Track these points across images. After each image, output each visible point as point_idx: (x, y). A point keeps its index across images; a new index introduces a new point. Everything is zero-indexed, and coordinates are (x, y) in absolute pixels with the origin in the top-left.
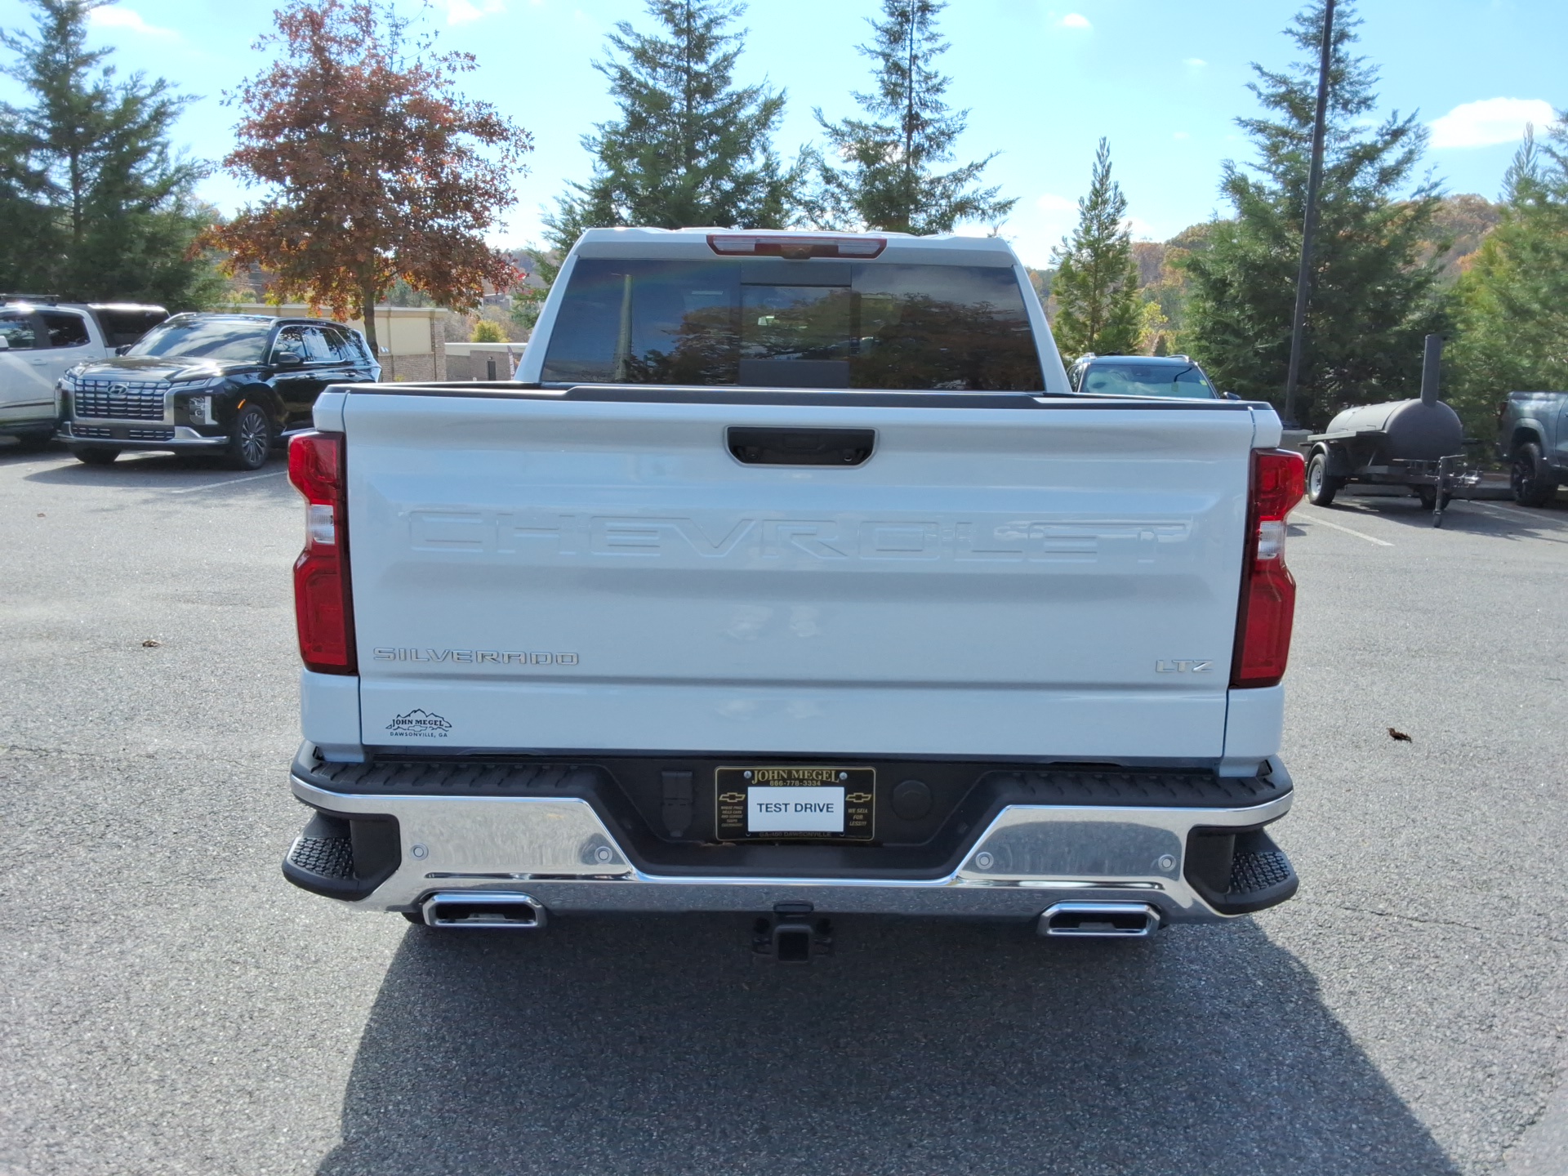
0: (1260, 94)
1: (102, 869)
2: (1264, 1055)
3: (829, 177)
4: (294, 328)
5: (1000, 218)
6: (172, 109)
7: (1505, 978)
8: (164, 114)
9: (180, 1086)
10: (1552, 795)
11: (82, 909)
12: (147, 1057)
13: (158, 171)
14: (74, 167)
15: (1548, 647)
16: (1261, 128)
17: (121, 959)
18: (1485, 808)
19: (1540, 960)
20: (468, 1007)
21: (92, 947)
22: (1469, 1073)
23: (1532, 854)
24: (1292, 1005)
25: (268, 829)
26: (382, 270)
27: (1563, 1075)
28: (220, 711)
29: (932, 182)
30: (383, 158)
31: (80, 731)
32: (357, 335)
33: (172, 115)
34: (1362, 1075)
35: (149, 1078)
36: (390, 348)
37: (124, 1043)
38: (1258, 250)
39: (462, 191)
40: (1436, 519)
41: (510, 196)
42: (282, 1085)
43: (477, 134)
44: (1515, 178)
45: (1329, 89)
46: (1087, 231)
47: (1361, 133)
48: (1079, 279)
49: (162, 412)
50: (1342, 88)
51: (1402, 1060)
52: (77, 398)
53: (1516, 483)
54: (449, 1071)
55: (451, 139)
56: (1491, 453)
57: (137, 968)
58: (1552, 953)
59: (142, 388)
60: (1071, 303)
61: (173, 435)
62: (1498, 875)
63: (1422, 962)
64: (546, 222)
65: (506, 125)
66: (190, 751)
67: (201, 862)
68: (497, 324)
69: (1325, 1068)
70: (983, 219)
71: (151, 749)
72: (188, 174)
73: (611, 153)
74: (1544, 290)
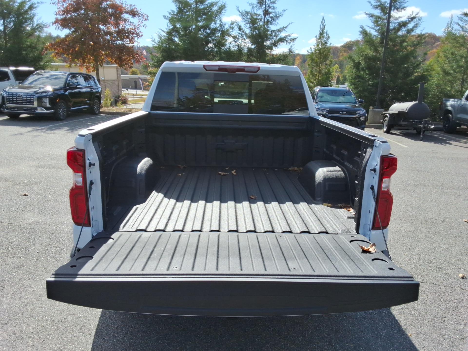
0: (372, 5)
1: (15, 266)
2: (376, 332)
3: (240, 28)
4: (74, 76)
5: (292, 43)
6: (35, 6)
7: (448, 303)
8: (33, 7)
9: (39, 347)
10: (459, 237)
11: (8, 281)
12: (29, 337)
13: (31, 25)
14: (4, 23)
15: (456, 184)
16: (372, 16)
17: (21, 300)
18: (439, 241)
19: (458, 297)
20: (130, 317)
21: (12, 296)
22: (438, 338)
23: (454, 258)
24: (384, 314)
25: (67, 251)
26: (101, 56)
27: (467, 339)
28: (52, 207)
29: (271, 31)
30: (101, 21)
31: (8, 215)
32: (94, 77)
33: (35, 8)
34: (406, 339)
35: (29, 345)
36: (104, 78)
37: (22, 332)
38: (370, 53)
39: (125, 32)
40: (421, 138)
41: (141, 34)
42: (71, 347)
43: (130, 14)
44: (446, 32)
45: (393, 4)
46: (318, 46)
47: (402, 18)
48: (315, 60)
49: (33, 103)
50: (397, 4)
51: (418, 334)
52: (7, 98)
53: (444, 126)
54: (124, 341)
55: (122, 16)
56: (437, 116)
57: (26, 303)
58: (461, 294)
59: (27, 95)
60: (312, 68)
61: (37, 110)
62: (444, 266)
63: (423, 297)
64: (152, 41)
65: (139, 12)
66: (42, 222)
67: (46, 263)
68: (137, 70)
69: (395, 337)
70: (287, 43)
71: (30, 221)
72: (40, 26)
73: (172, 20)
74: (455, 66)
